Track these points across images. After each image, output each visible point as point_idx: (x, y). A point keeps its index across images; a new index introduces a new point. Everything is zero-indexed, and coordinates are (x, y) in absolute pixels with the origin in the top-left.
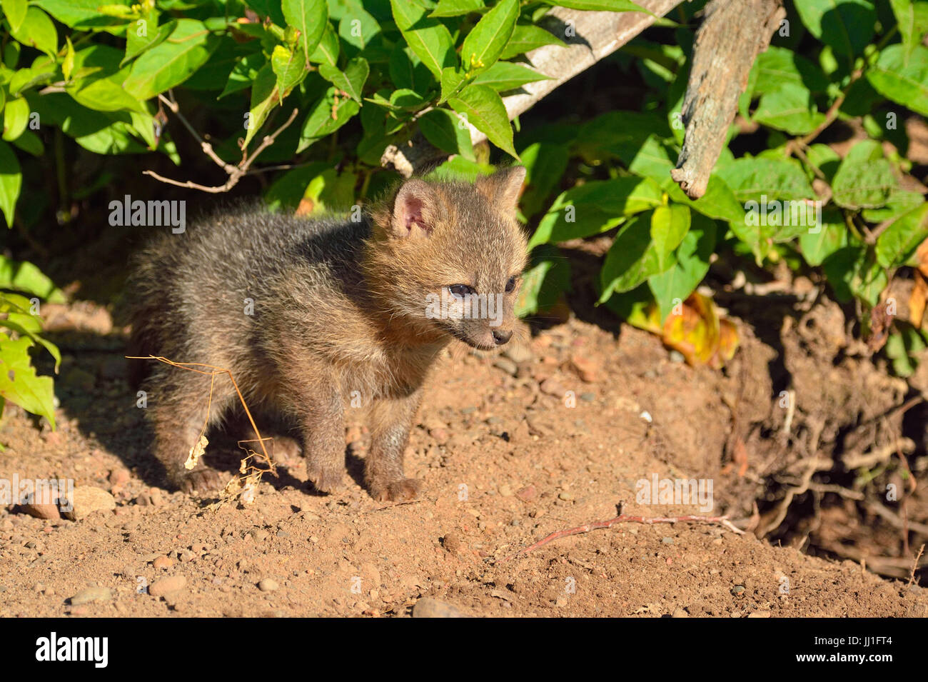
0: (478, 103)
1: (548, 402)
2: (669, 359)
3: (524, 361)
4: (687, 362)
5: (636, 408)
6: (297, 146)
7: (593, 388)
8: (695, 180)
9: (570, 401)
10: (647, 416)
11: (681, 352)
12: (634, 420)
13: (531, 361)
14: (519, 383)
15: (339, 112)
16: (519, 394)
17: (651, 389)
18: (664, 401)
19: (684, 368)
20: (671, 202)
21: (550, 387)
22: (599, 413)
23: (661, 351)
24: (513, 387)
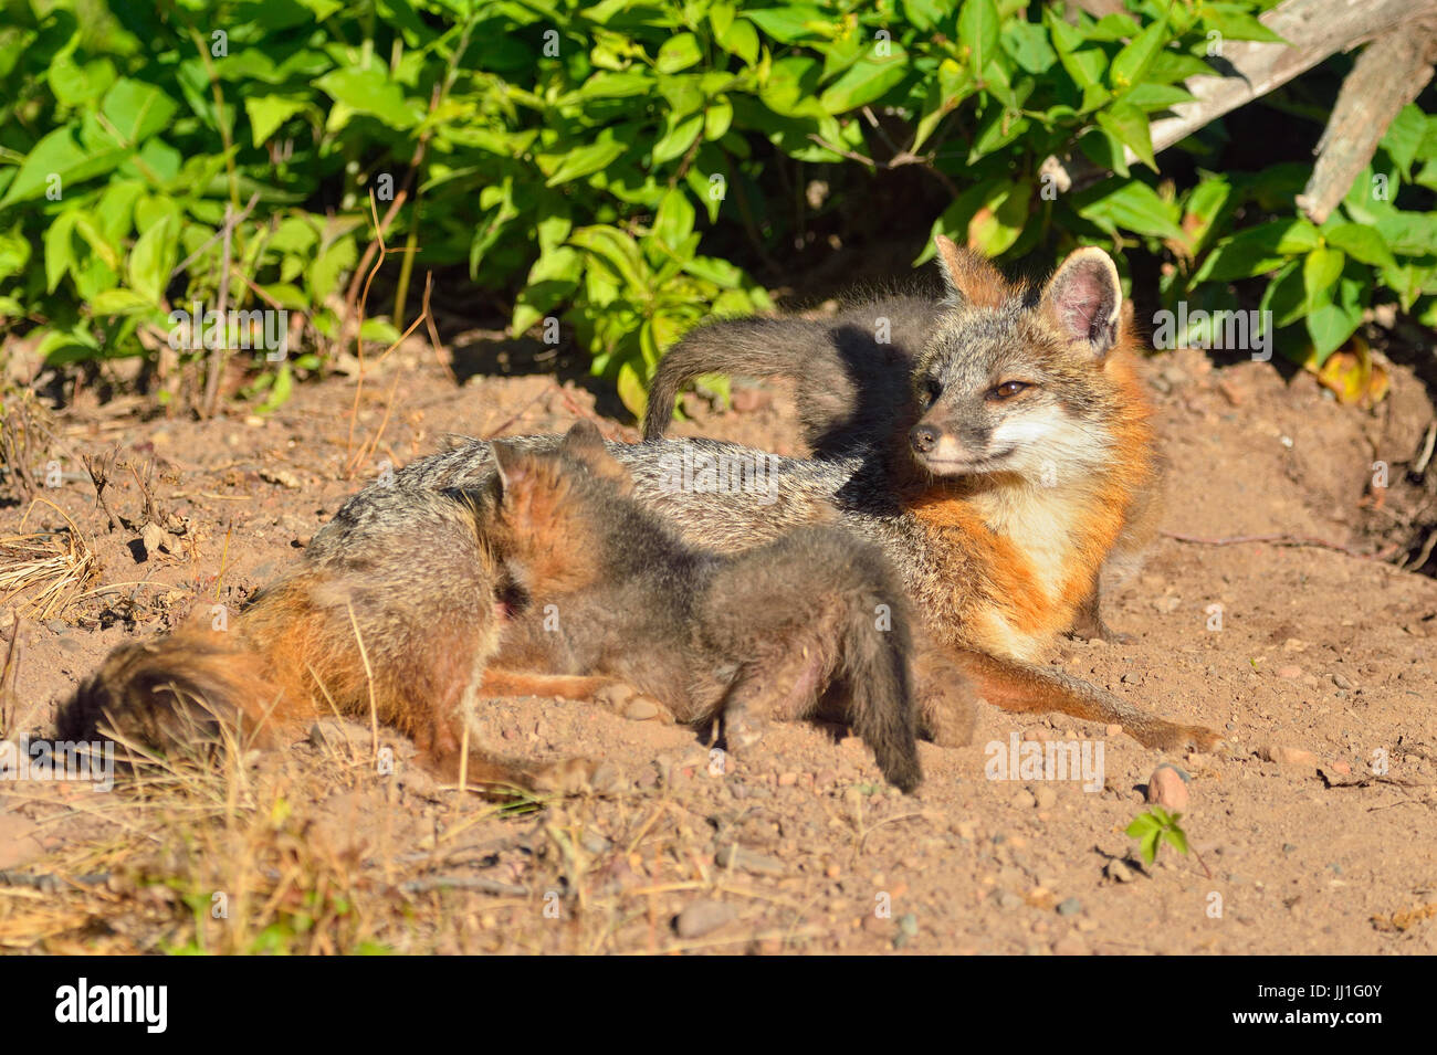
0: (1126, 120)
1: (1191, 418)
2: (1321, 396)
3: (1179, 384)
4: (1337, 400)
5: (1277, 433)
6: (967, 157)
7: (1238, 413)
8: (1318, 207)
9: (1212, 419)
10: (1287, 442)
11: (1333, 390)
12: (1272, 443)
13: (1186, 384)
14: (1169, 400)
15: (1010, 129)
16: (1167, 408)
17: (1297, 419)
18: (1306, 430)
19: (1333, 405)
20: (1327, 246)
21: (1196, 405)
22: (1238, 432)
23: (1315, 388)
24: (1162, 403)
